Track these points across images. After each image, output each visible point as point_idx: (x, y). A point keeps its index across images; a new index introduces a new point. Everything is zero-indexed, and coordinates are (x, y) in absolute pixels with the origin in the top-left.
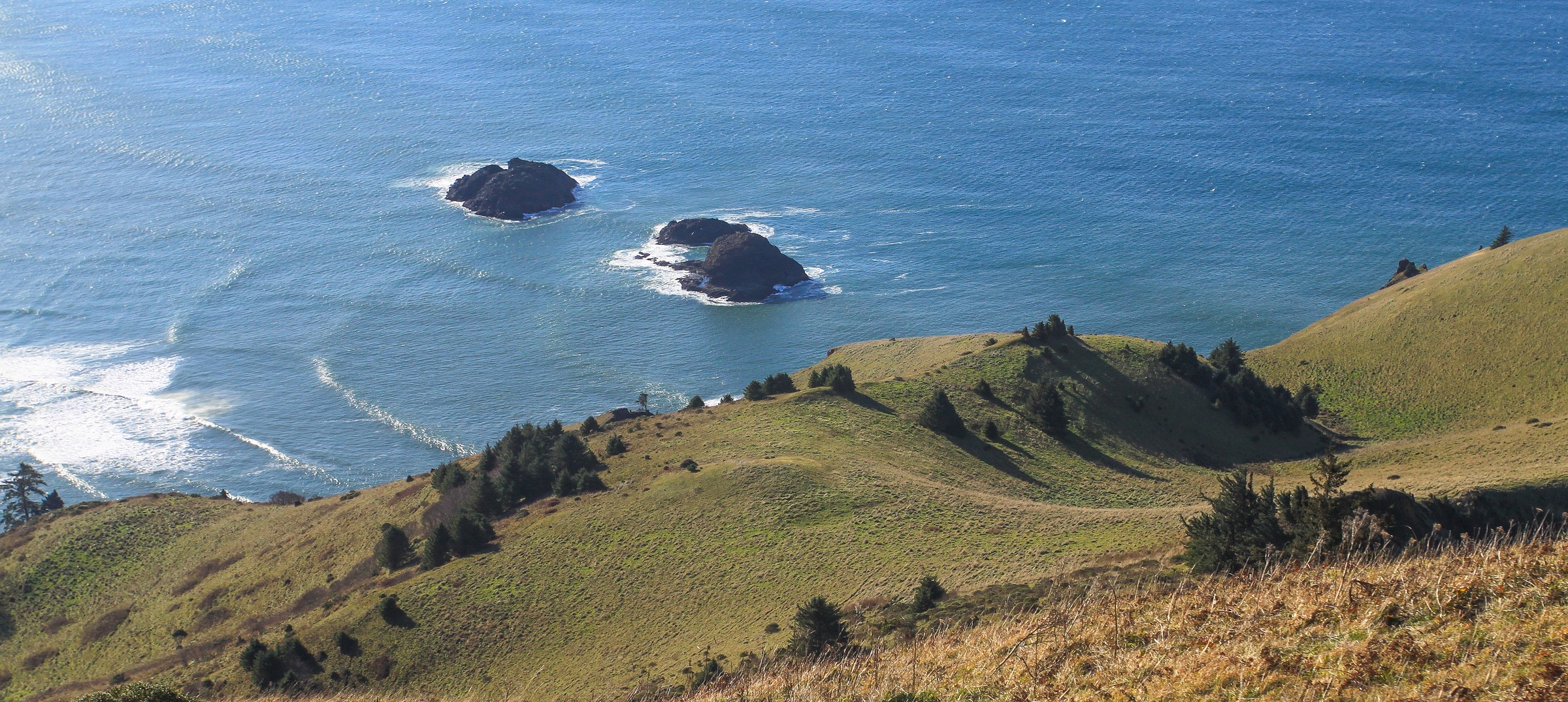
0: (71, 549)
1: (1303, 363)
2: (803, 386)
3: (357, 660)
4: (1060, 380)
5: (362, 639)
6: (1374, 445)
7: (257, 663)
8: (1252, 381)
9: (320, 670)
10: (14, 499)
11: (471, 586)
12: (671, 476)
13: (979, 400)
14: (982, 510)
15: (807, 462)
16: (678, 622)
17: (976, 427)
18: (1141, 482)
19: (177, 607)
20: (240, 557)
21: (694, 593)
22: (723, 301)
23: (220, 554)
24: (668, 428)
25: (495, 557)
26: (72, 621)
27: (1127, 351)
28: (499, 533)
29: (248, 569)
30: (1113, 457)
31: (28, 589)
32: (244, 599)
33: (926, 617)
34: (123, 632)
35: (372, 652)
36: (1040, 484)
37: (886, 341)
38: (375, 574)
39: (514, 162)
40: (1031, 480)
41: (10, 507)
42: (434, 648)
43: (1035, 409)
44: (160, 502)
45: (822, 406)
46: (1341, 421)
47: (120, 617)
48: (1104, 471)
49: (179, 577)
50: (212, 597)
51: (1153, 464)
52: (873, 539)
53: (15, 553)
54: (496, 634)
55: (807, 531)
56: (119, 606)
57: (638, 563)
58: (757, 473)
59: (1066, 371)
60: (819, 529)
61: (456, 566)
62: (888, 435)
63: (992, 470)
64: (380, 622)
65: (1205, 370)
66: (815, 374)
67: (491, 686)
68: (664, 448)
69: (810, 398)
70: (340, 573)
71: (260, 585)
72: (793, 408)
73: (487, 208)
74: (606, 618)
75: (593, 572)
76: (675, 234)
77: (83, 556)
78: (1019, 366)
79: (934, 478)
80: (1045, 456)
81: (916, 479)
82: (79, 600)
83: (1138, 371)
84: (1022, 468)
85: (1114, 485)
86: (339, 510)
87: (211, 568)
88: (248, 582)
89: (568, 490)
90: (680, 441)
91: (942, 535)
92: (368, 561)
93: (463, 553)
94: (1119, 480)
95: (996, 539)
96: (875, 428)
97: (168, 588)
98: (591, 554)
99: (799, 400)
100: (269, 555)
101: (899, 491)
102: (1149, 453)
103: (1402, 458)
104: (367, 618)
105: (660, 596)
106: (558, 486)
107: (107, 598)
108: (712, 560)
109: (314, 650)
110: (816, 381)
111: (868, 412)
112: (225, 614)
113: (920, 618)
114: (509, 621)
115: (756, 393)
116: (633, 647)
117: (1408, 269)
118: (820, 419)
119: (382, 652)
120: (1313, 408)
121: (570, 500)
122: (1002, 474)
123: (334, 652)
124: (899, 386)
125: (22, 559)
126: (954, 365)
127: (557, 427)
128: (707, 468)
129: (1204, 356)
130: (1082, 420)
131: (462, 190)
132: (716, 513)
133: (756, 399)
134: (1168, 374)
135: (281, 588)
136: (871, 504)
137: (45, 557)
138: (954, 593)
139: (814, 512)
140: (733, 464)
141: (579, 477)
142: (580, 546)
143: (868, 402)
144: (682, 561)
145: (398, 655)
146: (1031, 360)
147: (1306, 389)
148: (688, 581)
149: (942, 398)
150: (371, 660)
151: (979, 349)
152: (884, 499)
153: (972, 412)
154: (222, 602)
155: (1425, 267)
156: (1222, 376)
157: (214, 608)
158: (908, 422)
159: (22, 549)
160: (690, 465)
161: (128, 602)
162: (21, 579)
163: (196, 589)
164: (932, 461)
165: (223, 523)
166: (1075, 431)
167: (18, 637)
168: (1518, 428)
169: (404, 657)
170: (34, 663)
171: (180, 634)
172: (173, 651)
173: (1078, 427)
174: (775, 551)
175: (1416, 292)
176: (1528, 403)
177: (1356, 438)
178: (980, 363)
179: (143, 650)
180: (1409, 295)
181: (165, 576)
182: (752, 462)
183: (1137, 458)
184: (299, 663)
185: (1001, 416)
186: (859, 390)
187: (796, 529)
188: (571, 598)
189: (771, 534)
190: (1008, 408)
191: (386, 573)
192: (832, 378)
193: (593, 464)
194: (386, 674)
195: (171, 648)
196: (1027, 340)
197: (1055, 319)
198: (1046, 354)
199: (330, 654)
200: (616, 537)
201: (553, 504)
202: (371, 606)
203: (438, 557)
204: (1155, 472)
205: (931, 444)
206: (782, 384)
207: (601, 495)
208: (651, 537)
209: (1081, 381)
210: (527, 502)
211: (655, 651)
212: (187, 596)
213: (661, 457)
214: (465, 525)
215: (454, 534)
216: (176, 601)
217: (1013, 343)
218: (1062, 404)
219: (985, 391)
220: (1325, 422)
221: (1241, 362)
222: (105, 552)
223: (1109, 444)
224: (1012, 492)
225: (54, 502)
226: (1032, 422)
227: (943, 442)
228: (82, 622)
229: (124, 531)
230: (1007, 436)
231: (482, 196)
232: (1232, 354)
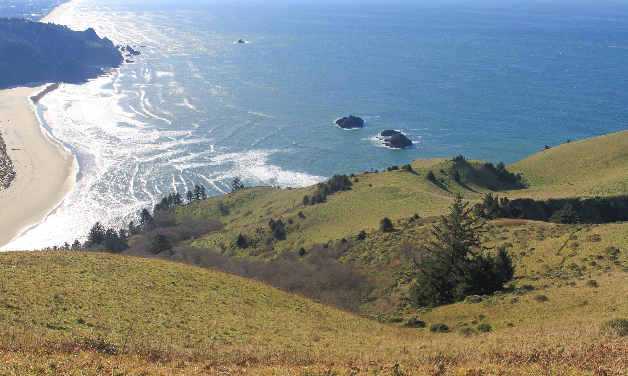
0: (243, 197)
1: (520, 168)
2: (400, 168)
3: (292, 225)
4: (460, 169)
5: (294, 220)
6: (533, 187)
7: (271, 224)
8: (506, 172)
9: (284, 227)
10: (234, 186)
11: (319, 210)
12: (366, 187)
13: (441, 173)
14: (434, 198)
15: (397, 186)
16: (362, 220)
17: (439, 179)
18: (475, 194)
19: (262, 211)
20: (277, 201)
21: (366, 214)
22: (393, 148)
23: (273, 200)
24: (368, 177)
25: (325, 204)
26: (241, 212)
27: (477, 164)
28: (327, 198)
29: (277, 204)
30: (470, 187)
31: (233, 205)
32: (276, 210)
33: (411, 223)
34: (251, 216)
35: (296, 223)
36: (452, 193)
37: (426, 159)
38: (301, 206)
39: (351, 116)
40: (450, 192)
41: (234, 187)
42: (309, 223)
43: (453, 176)
44: (262, 188)
45: (404, 173)
46: (526, 181)
47: (251, 212)
48: (468, 191)
49: (264, 204)
50: (269, 209)
51: (480, 189)
52: (408, 204)
53: (232, 197)
54: (323, 221)
55: (394, 201)
56: (251, 210)
57: (355, 207)
58: (385, 188)
59: (462, 168)
60: (396, 201)
61: (317, 205)
62: (418, 180)
63: (441, 189)
64: (298, 217)
65: (495, 169)
66: (403, 166)
67: (320, 232)
68: (366, 181)
69: (401, 171)
70: (295, 205)
71: (279, 207)
72: (397, 173)
73: (344, 126)
74: (347, 219)
75: (345, 208)
76: (384, 134)
77: (245, 198)
78: (451, 166)
79: (426, 191)
80: (454, 187)
81: (421, 191)
82: (243, 208)
83: (479, 168)
84: (448, 189)
85: (469, 194)
86: (298, 192)
87: (270, 203)
88: (277, 206)
89: (344, 190)
90: (370, 180)
91: (424, 204)
92: (300, 203)
93: (319, 202)
94: (470, 193)
95: (436, 205)
96: (415, 179)
97: (261, 206)
98: (346, 204)
99: (399, 172)
100: (282, 201)
101: (416, 193)
102: (479, 187)
103: (537, 191)
104: (296, 216)
105: (359, 214)
106: (341, 188)
107: (249, 208)
108: (372, 207)
109: (284, 222)
110: (403, 168)
111: (414, 175)
112: (271, 213)
113: (410, 223)
114: (325, 218)
115: (389, 170)
116: (351, 226)
117: (547, 148)
118: (403, 176)
119: (298, 224)
120: (520, 178)
121: (344, 192)
122: (443, 190)
123: (288, 223)
124: (423, 169)
125: (233, 199)
126: (436, 165)
127: (345, 175)
128: (374, 186)
129: (495, 165)
130: (464, 179)
131: (339, 122)
132: (374, 196)
133: (389, 171)
134: (486, 169)
135: (283, 208)
136: (409, 196)
137: (237, 198)
138: (421, 218)
139: (396, 197)
140: (380, 185)
141: (346, 187)
142: (343, 202)
143: (414, 173)
144: (365, 207)
145: (301, 224)
146: (454, 165)
147: (518, 174)
148: (366, 211)
149: (431, 172)
150: (295, 225)
151: (442, 162)
152: (413, 195)
153: (438, 176)
154: (271, 210)
155: (551, 147)
156: (499, 170)
157: (269, 211)
158: (423, 177)
159: (233, 196)
160: (371, 185)
161: (253, 209)
162: (232, 203)
163: (267, 207)
164: (427, 187)
165: (275, 193)
166: (462, 181)
167: (230, 215)
168: (565, 185)
169: (302, 225)
170: (232, 221)
171: (261, 217)
172: (260, 220)
173: (463, 181)
174: (386, 206)
175: (547, 153)
176: (569, 179)
177: (529, 185)
178: (442, 165)
179: (254, 220)
180: (545, 153)
181: (261, 204)
182: (384, 185)
183: (476, 188)
184: (280, 225)
185: (445, 177)
186: (413, 170)
187: (391, 201)
188: (340, 213)
189: (386, 202)
190: (447, 175)
191: (304, 206)
192: (407, 167)
193: (351, 184)
194: (298, 228)
195: (259, 219)
196: (454, 160)
197: (461, 156)
198: (458, 164)
199: (287, 223)
200: (352, 201)
201: (340, 193)
202: (297, 213)
203: (313, 203)
204: (480, 191)
205: (427, 183)
206: (396, 168)
207: (350, 191)
208: (359, 201)
209: (465, 170)
210: (335, 192)
211: (355, 227)
212: (264, 208)
213: (365, 183)
214: (319, 196)
215: (317, 198)
216: (262, 209)
217: (450, 161)
218: (459, 175)
219: (442, 171)
220: (523, 182)
221: (504, 167)
222: (249, 198)
223: (470, 185)
224: (445, 195)
225: (242, 186)
226: (452, 179)
227: (431, 182)
228: (243, 213)
229: (254, 193)
230: (446, 182)
231: (343, 124)
232: (501, 166)
